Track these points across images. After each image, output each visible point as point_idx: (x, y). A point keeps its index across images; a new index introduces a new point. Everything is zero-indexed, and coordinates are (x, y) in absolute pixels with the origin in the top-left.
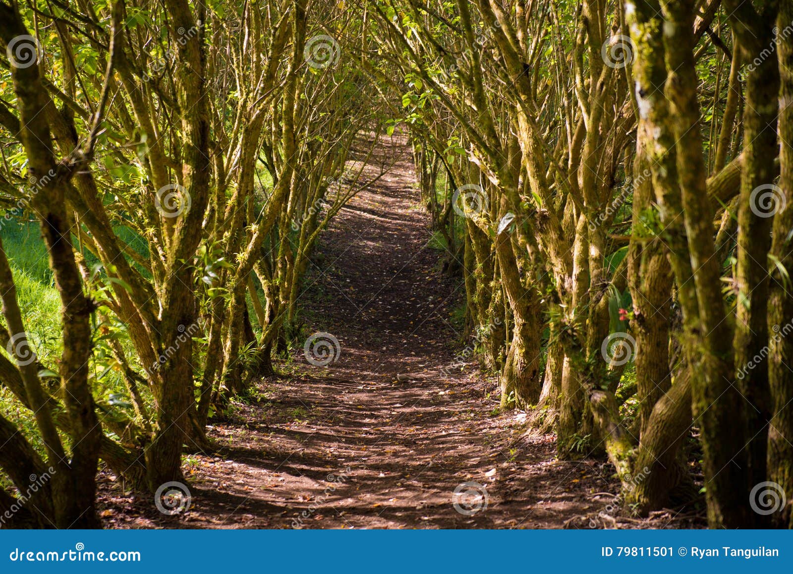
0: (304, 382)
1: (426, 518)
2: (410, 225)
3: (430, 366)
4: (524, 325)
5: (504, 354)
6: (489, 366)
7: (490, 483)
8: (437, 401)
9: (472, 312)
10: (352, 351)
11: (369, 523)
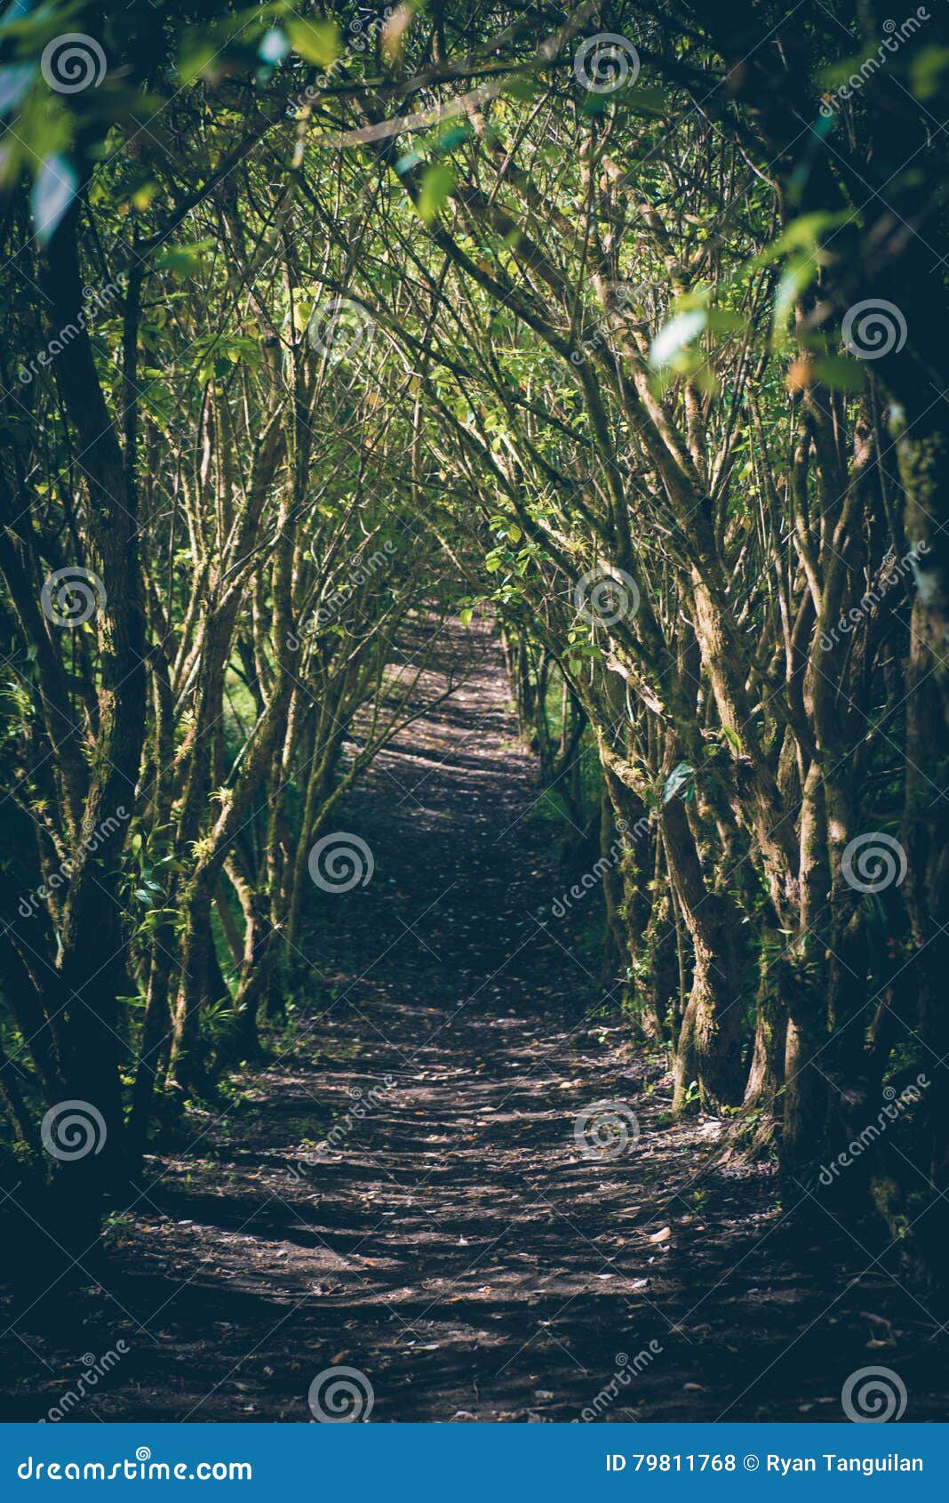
0: (317, 1069)
1: (546, 1323)
2: (500, 778)
3: (543, 1035)
4: (712, 960)
5: (676, 1011)
6: (651, 1033)
7: (660, 1254)
8: (557, 1100)
9: (617, 936)
10: (402, 1009)
11: (443, 1334)
